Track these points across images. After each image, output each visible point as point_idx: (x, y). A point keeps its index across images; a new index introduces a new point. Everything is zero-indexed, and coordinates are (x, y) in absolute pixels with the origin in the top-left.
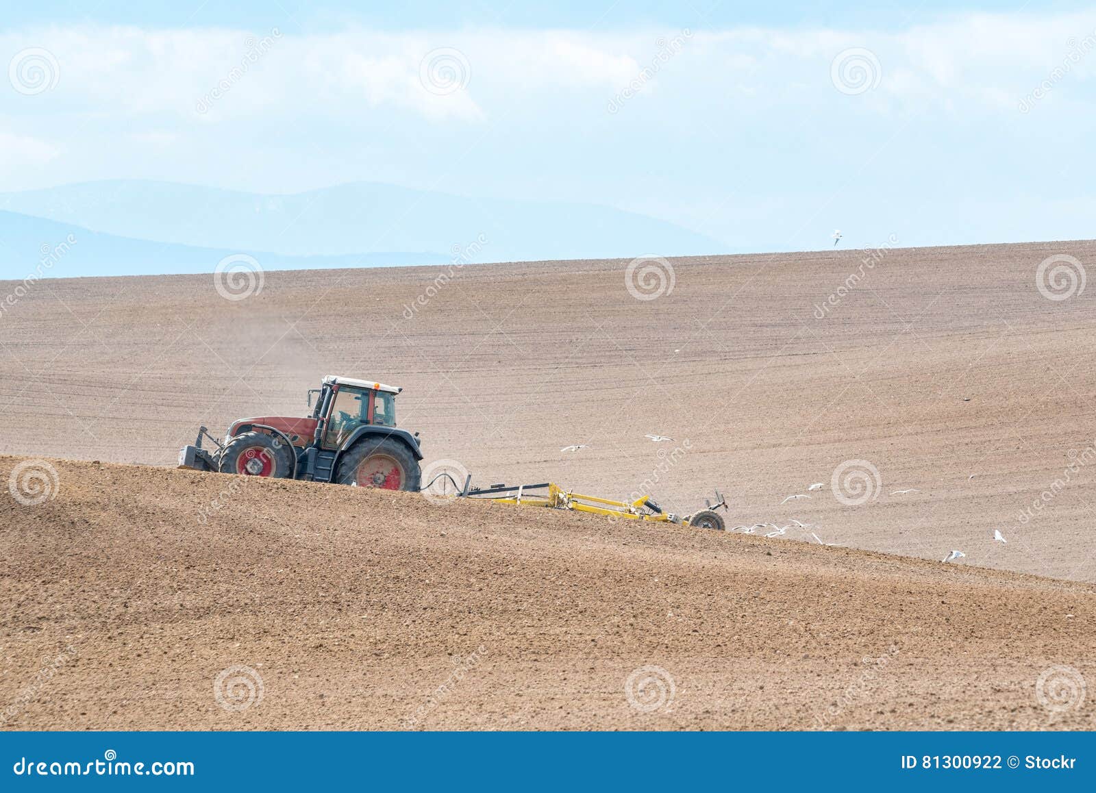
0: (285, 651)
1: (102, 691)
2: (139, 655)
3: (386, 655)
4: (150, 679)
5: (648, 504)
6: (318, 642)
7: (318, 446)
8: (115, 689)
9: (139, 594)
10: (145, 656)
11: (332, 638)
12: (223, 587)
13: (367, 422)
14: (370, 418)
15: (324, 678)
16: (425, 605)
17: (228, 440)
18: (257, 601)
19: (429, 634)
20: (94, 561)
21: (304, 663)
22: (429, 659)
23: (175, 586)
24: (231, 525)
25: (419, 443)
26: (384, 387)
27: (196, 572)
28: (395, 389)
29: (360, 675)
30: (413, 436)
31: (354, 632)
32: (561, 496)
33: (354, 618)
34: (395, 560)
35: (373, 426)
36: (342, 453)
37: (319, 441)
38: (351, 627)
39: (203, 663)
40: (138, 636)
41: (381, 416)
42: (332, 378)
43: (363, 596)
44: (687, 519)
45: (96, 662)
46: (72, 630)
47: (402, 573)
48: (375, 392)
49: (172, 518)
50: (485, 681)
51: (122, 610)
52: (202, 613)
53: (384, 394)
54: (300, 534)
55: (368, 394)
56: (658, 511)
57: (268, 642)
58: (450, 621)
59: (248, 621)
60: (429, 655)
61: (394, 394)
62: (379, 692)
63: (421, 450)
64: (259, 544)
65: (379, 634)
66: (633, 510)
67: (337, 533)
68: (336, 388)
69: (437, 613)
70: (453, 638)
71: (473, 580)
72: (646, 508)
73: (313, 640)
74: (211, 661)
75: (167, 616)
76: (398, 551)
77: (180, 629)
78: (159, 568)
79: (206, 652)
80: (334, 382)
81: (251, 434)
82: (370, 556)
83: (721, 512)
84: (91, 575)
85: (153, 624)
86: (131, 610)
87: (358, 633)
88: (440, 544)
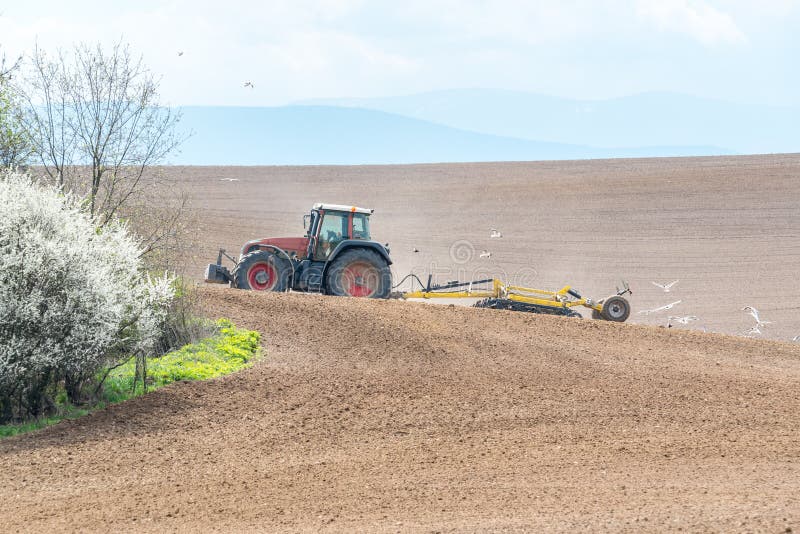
0: (596, 452)
1: (455, 482)
2: (483, 455)
3: (674, 456)
4: (492, 472)
5: (570, 292)
6: (621, 446)
7: (311, 259)
8: (465, 480)
9: (483, 407)
10: (488, 455)
11: (632, 443)
12: (548, 403)
13: (348, 238)
14: (350, 234)
15: (625, 474)
16: (704, 417)
17: (241, 258)
18: (574, 414)
19: (707, 440)
20: (448, 382)
21: (611, 461)
22: (706, 460)
23: (511, 401)
24: (555, 355)
25: (388, 251)
26: (359, 209)
27: (527, 391)
28: (368, 211)
29: (654, 471)
30: (384, 246)
31: (648, 438)
32: (503, 288)
33: (649, 427)
34: (681, 383)
35: (353, 241)
36: (330, 263)
37: (311, 254)
38: (647, 434)
39: (533, 461)
40: (482, 440)
41: (358, 232)
42: (319, 206)
43: (656, 411)
44: (601, 303)
45: (450, 460)
46: (431, 435)
47: (686, 394)
48: (353, 214)
49: (509, 349)
50: (750, 477)
51: (470, 419)
52: (534, 422)
53: (359, 215)
54: (609, 362)
55: (347, 216)
56: (579, 297)
57: (583, 445)
58: (722, 431)
59: (567, 429)
60: (707, 457)
61: (368, 215)
62: (668, 484)
63: (391, 257)
64: (576, 369)
65: (668, 440)
66: (559, 297)
67: (637, 362)
68: (323, 212)
69: (713, 424)
70: (725, 443)
71: (741, 399)
72: (569, 295)
73: (617, 445)
74: (538, 460)
75: (505, 424)
76: (683, 376)
77: (515, 434)
78: (499, 388)
79: (535, 453)
80: (320, 208)
81: (257, 252)
82: (661, 380)
83: (626, 296)
84: (447, 393)
85: (494, 431)
86: (477, 420)
87: (652, 439)
88: (715, 372)
